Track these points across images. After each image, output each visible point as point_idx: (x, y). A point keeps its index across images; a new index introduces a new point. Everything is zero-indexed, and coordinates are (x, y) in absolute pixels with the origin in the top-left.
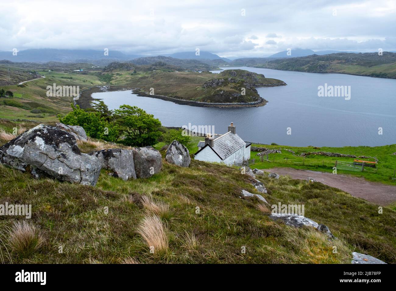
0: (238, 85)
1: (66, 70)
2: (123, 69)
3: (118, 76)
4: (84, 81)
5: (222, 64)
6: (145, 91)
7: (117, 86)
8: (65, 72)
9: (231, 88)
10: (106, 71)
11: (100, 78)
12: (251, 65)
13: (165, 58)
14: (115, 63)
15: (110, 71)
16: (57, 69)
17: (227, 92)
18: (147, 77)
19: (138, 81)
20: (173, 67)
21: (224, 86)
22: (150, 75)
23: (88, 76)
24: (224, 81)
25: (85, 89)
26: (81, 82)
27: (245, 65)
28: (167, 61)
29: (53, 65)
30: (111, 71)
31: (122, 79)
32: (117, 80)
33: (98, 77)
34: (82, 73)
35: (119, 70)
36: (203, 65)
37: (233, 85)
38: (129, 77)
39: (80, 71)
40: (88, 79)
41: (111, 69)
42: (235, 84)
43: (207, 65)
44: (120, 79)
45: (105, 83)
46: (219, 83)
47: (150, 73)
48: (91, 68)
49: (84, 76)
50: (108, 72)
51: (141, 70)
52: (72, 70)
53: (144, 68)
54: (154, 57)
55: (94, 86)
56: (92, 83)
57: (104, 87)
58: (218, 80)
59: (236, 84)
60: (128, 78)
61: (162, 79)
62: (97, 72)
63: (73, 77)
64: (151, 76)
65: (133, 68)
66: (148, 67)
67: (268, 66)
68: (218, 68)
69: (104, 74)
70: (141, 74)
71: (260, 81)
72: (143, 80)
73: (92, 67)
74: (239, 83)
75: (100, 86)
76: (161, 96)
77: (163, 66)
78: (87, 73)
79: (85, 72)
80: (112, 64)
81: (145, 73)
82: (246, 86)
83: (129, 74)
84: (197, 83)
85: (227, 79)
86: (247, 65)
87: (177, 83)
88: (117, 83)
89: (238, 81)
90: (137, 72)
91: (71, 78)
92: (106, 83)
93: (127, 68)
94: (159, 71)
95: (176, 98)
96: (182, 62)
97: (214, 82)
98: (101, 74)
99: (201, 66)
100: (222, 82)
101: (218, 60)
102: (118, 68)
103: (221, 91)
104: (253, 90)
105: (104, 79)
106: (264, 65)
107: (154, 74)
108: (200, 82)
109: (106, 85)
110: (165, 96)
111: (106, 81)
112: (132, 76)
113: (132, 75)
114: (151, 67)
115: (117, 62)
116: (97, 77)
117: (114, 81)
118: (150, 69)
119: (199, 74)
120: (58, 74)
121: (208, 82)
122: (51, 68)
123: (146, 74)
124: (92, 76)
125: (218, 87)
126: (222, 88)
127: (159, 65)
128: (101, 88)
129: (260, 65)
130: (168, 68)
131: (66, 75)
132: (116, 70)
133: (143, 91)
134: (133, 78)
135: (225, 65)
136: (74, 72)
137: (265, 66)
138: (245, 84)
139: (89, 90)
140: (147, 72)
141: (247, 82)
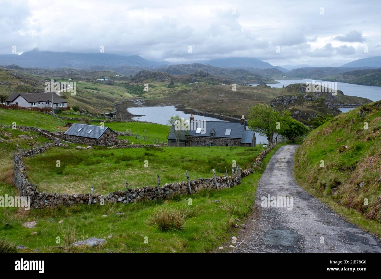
0: (317, 104)
1: (87, 79)
2: (156, 80)
3: (151, 88)
4: (112, 94)
5: (276, 75)
6: (192, 108)
7: (152, 100)
8: (87, 82)
9: (308, 107)
10: (134, 81)
11: (128, 90)
12: (319, 77)
13: (203, 66)
14: (144, 72)
15: (140, 82)
16: (77, 78)
17: (303, 112)
18: (189, 91)
19: (179, 95)
20: (218, 78)
21: (298, 105)
22: (192, 88)
23: (114, 86)
24: (298, 98)
25: (118, 103)
26: (109, 95)
27: (310, 77)
28: (206, 70)
29: (71, 73)
30: (142, 81)
31: (157, 92)
32: (151, 93)
33: (126, 88)
34: (107, 83)
35: (151, 80)
36: (253, 77)
37: (310, 104)
38: (167, 90)
39: (105, 80)
40: (115, 91)
41: (142, 79)
42: (313, 103)
43: (258, 76)
44: (155, 92)
45: (136, 96)
46: (291, 101)
47: (191, 86)
48: (115, 78)
49: (109, 86)
50: (137, 82)
51: (178, 81)
52: (94, 79)
53: (182, 79)
54: (189, 65)
55: (125, 100)
56: (121, 96)
57: (138, 101)
58: (291, 98)
59: (315, 103)
60: (165, 91)
61: (210, 93)
62: (124, 82)
63: (98, 87)
64: (194, 90)
65: (168, 78)
66: (187, 78)
67: (343, 80)
68: (273, 80)
69: (132, 85)
70: (180, 87)
71: (340, 99)
72: (184, 94)
73: (116, 76)
74: (318, 102)
75: (132, 99)
76: (215, 114)
77: (205, 76)
78: (112, 83)
79: (110, 81)
80: (140, 72)
81: (184, 85)
82: (327, 105)
83: (165, 86)
84: (255, 100)
85: (302, 96)
86: (311, 76)
87: (229, 99)
88: (151, 96)
89: (316, 99)
90: (175, 84)
91: (96, 89)
92: (138, 96)
93: (161, 78)
94: (203, 83)
95: (236, 118)
96: (224, 72)
97: (285, 100)
98: (129, 84)
99: (251, 78)
100: (296, 100)
101: (271, 69)
102: (149, 78)
103: (296, 110)
104: (336, 111)
105: (134, 91)
106: (338, 78)
107: (197, 87)
108: (259, 98)
109: (138, 98)
110: (220, 114)
111: (137, 94)
112: (169, 89)
113: (169, 87)
114: (191, 78)
115: (148, 71)
116: (124, 89)
117: (147, 94)
118: (189, 81)
119: (254, 88)
120: (81, 84)
121: (277, 99)
122: (70, 76)
123: (186, 87)
124: (119, 87)
125: (291, 106)
126: (296, 107)
127: (200, 75)
128: (134, 102)
129: (331, 77)
130: (211, 79)
131: (89, 85)
132: (147, 80)
133: (190, 108)
134: (171, 92)
135: (281, 76)
136: (98, 82)
137: (338, 80)
138: (326, 103)
139: (122, 104)
140: (187, 84)
141: (328, 101)
